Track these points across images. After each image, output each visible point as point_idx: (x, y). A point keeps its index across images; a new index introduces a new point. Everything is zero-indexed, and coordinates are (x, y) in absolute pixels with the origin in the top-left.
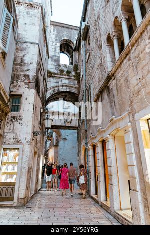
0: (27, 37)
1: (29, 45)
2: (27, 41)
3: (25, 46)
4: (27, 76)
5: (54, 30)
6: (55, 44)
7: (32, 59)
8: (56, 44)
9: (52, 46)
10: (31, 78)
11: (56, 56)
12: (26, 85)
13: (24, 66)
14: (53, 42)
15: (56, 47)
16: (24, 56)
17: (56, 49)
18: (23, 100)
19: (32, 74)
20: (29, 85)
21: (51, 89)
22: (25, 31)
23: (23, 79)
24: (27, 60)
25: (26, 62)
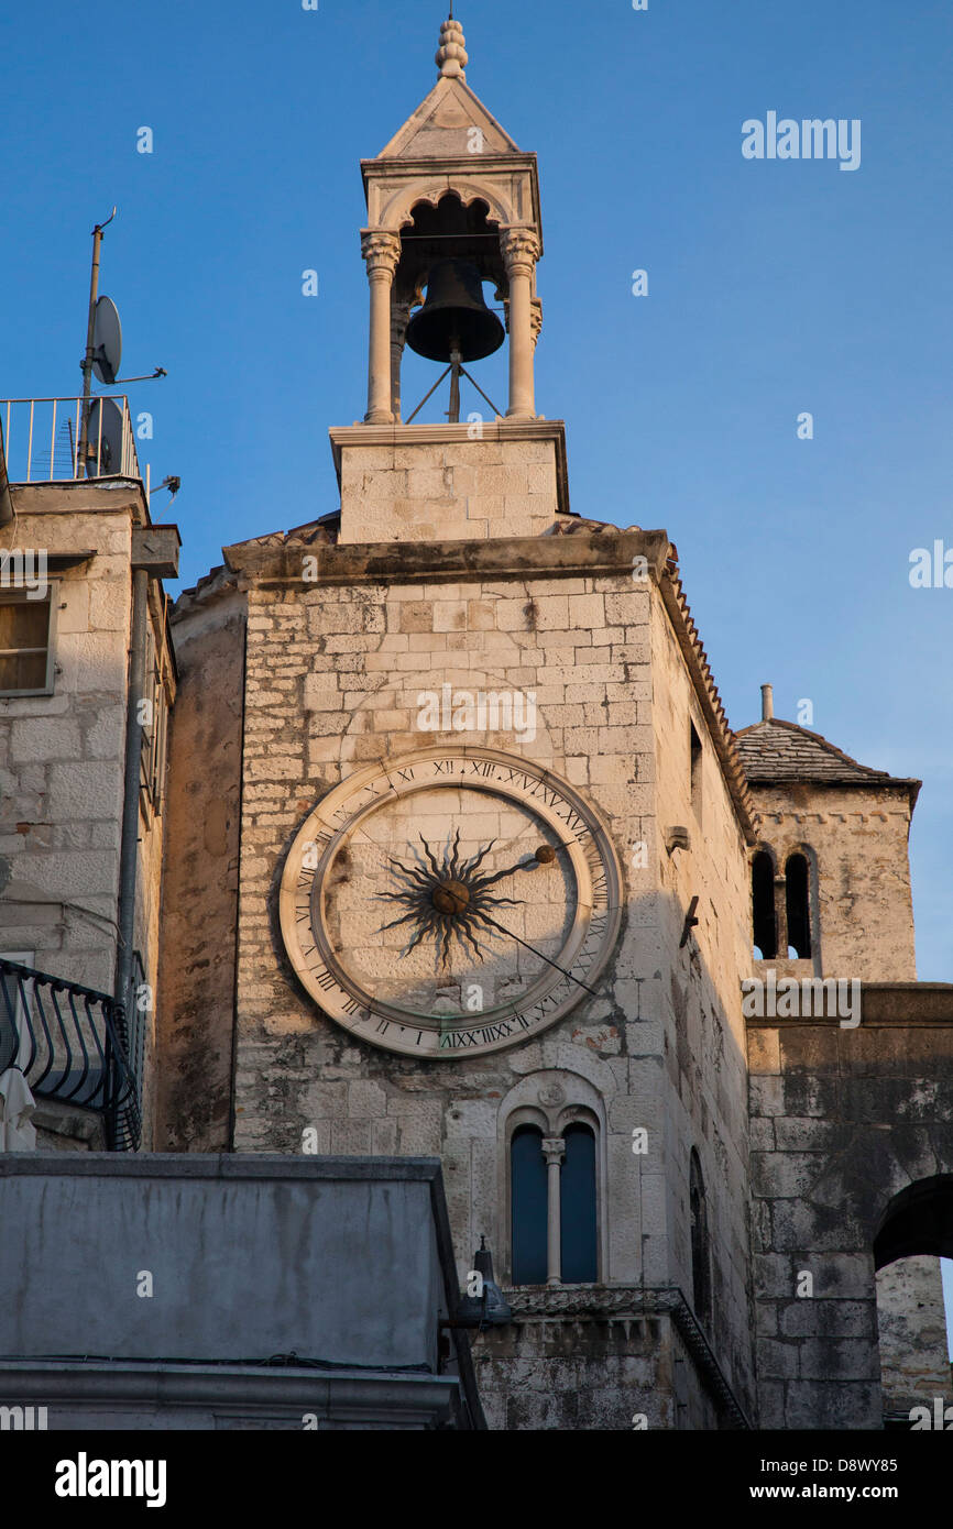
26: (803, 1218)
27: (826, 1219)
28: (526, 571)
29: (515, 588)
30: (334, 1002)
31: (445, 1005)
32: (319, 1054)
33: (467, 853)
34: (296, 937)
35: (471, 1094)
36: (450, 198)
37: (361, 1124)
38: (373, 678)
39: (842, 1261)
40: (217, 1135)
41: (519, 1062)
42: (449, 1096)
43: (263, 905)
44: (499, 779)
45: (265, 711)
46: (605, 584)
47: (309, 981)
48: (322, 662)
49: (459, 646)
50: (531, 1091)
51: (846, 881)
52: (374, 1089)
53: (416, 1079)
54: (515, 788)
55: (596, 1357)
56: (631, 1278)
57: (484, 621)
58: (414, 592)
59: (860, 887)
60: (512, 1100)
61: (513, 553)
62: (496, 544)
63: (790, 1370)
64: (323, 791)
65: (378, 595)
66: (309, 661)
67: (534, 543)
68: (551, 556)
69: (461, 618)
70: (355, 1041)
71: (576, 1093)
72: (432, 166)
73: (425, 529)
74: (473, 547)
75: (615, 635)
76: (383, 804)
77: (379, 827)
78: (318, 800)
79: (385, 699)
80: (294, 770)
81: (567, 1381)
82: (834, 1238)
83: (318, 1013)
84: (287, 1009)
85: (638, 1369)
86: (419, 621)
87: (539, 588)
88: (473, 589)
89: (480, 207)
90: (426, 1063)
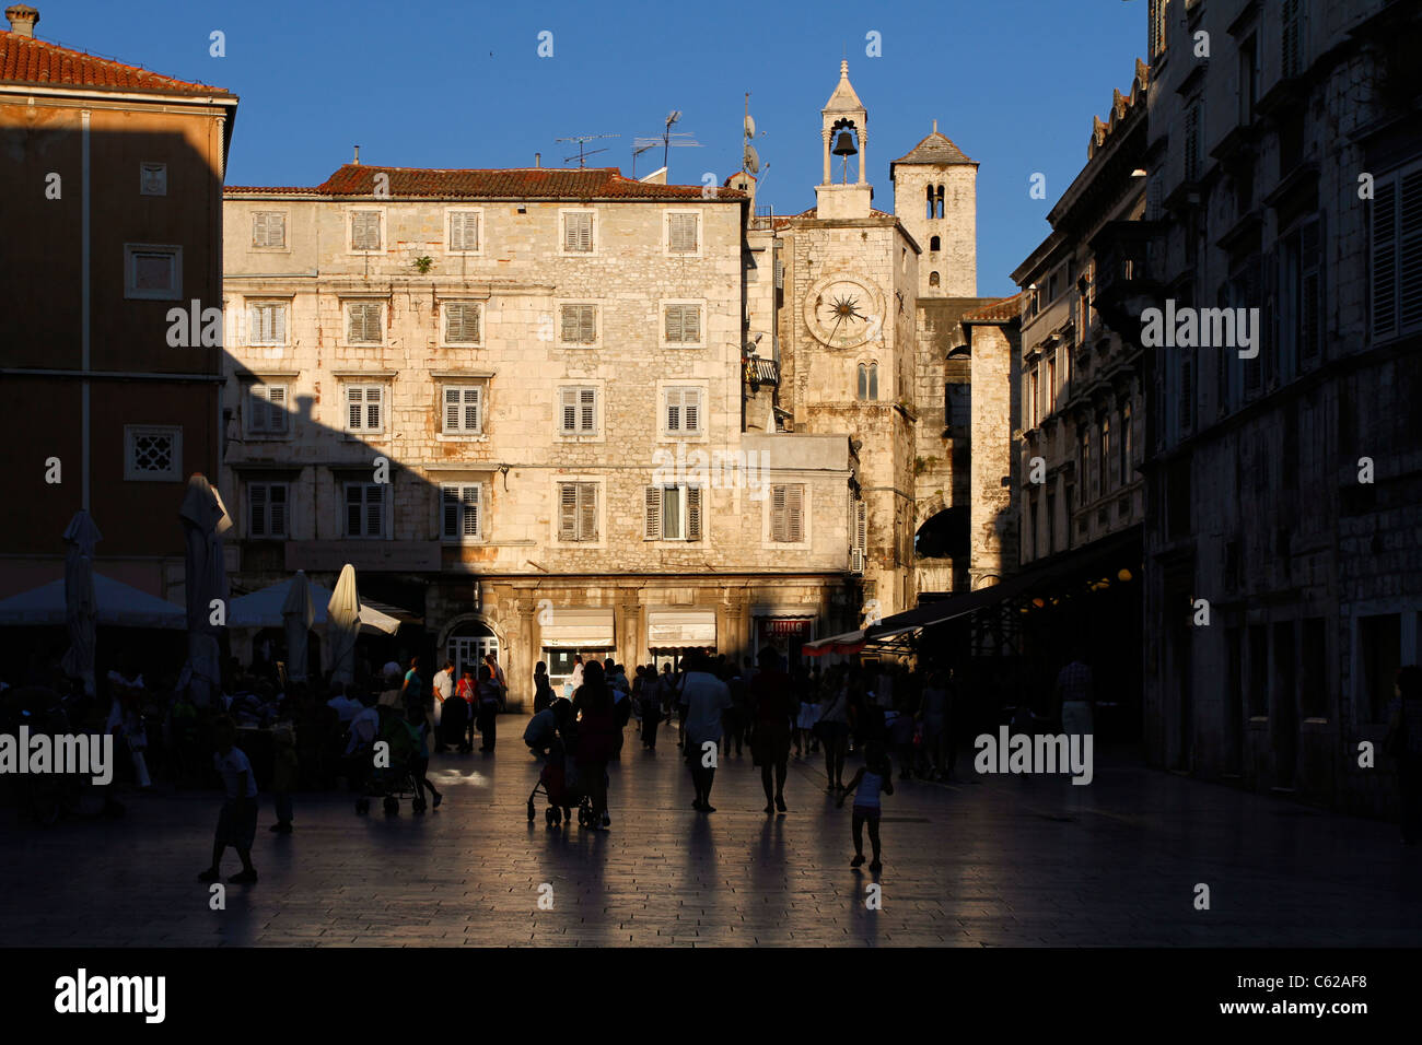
0: (874, 478)
1: (879, 492)
2: (876, 485)
3: (872, 496)
4: (880, 550)
5: (927, 324)
6: (930, 368)
7: (886, 519)
8: (934, 371)
9: (922, 378)
10: (886, 552)
11: (934, 410)
12: (880, 564)
13: (875, 533)
14: (926, 366)
15: (933, 381)
16: (873, 516)
17: (933, 388)
18: (880, 589)
19: (887, 545)
20: (883, 564)
21: (924, 506)
22: (871, 466)
23: (876, 554)
24: (878, 521)
25: (877, 525)
26: (928, 357)
27: (934, 357)
28: (863, 226)
29: (860, 230)
30: (817, 334)
31: (843, 335)
32: (814, 347)
33: (846, 299)
34: (811, 318)
35: (850, 357)
36: (844, 120)
37: (824, 363)
38: (825, 253)
39: (937, 367)
40: (791, 363)
41: (860, 349)
42: (844, 357)
43: (800, 310)
44: (856, 279)
45: (799, 261)
46: (882, 229)
47: (812, 329)
48: (813, 249)
49: (846, 245)
50: (863, 356)
51: (956, 195)
52: (827, 355)
53: (836, 353)
54: (860, 282)
55: (876, 416)
56: (884, 399)
57: (853, 238)
58: (835, 230)
59: (960, 197)
60: (858, 358)
61: (859, 222)
62: (855, 220)
63: (923, 394)
64: (814, 281)
65: (827, 231)
66: (810, 249)
67: (866, 219)
68: (870, 222)
69: (847, 238)
70: (822, 344)
71: (873, 357)
72: (840, 112)
73: (838, 214)
74: (850, 220)
75: (885, 243)
76: (828, 285)
77: (827, 291)
78: (813, 284)
79: (828, 259)
80: (807, 276)
81: (870, 421)
82: (936, 362)
83: (814, 337)
84: (807, 336)
85: (886, 419)
86: (837, 237)
87: (866, 230)
88: (849, 230)
89: (852, 122)
90: (839, 350)
